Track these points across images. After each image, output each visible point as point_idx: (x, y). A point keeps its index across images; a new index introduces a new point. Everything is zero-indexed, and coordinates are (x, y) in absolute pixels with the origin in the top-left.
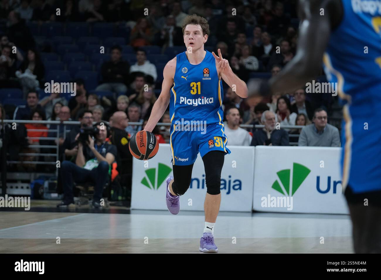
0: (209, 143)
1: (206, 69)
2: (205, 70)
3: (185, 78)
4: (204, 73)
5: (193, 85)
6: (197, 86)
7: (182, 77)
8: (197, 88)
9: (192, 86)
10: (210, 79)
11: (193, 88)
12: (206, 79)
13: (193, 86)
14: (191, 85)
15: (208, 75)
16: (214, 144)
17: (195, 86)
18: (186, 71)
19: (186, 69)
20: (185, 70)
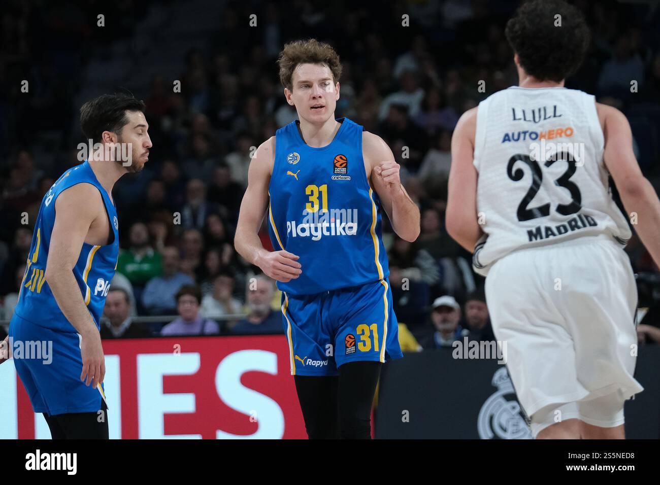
0: (346, 342)
1: (341, 157)
2: (338, 158)
3: (295, 175)
4: (335, 166)
5: (312, 191)
6: (320, 193)
7: (289, 173)
8: (320, 198)
9: (310, 194)
10: (349, 178)
11: (311, 199)
12: (341, 178)
13: (312, 194)
14: (308, 192)
15: (344, 170)
16: (355, 345)
17: (316, 194)
18: (296, 160)
19: (296, 157)
20: (294, 158)
